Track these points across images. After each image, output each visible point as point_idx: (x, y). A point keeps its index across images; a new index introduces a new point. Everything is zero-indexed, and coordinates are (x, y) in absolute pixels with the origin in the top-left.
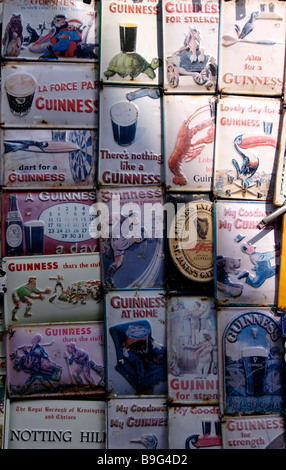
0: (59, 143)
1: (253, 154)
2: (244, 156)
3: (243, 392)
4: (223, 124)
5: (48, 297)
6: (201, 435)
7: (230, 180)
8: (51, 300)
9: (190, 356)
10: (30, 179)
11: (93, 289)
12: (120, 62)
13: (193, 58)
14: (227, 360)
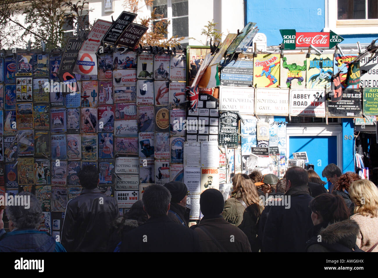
0: (128, 90)
1: (179, 97)
2: (176, 98)
3: (175, 158)
4: (171, 90)
5: (125, 129)
6: (162, 167)
7: (173, 105)
8: (126, 130)
9: (160, 147)
10: (121, 100)
11: (136, 128)
12: (142, 73)
13: (161, 71)
14: (172, 150)
